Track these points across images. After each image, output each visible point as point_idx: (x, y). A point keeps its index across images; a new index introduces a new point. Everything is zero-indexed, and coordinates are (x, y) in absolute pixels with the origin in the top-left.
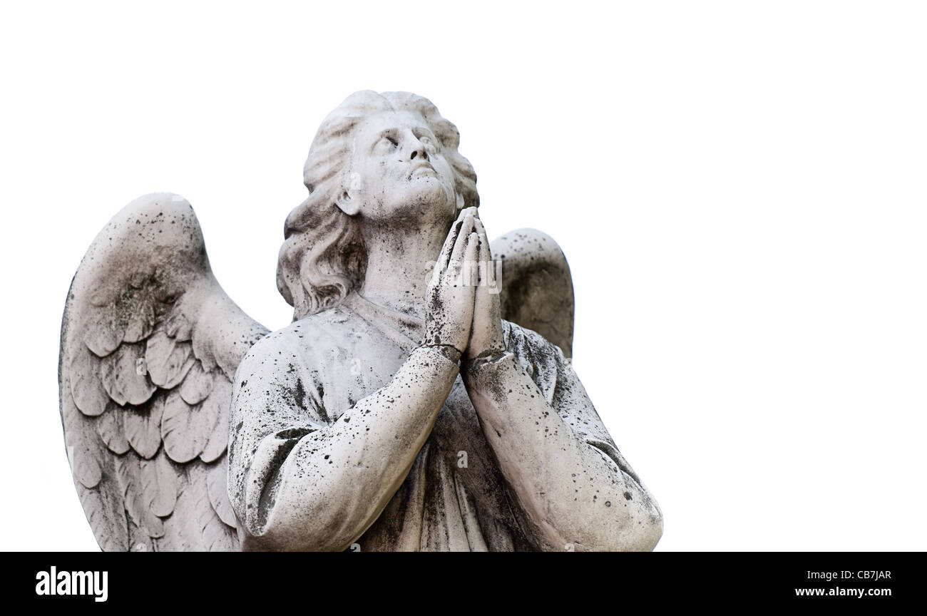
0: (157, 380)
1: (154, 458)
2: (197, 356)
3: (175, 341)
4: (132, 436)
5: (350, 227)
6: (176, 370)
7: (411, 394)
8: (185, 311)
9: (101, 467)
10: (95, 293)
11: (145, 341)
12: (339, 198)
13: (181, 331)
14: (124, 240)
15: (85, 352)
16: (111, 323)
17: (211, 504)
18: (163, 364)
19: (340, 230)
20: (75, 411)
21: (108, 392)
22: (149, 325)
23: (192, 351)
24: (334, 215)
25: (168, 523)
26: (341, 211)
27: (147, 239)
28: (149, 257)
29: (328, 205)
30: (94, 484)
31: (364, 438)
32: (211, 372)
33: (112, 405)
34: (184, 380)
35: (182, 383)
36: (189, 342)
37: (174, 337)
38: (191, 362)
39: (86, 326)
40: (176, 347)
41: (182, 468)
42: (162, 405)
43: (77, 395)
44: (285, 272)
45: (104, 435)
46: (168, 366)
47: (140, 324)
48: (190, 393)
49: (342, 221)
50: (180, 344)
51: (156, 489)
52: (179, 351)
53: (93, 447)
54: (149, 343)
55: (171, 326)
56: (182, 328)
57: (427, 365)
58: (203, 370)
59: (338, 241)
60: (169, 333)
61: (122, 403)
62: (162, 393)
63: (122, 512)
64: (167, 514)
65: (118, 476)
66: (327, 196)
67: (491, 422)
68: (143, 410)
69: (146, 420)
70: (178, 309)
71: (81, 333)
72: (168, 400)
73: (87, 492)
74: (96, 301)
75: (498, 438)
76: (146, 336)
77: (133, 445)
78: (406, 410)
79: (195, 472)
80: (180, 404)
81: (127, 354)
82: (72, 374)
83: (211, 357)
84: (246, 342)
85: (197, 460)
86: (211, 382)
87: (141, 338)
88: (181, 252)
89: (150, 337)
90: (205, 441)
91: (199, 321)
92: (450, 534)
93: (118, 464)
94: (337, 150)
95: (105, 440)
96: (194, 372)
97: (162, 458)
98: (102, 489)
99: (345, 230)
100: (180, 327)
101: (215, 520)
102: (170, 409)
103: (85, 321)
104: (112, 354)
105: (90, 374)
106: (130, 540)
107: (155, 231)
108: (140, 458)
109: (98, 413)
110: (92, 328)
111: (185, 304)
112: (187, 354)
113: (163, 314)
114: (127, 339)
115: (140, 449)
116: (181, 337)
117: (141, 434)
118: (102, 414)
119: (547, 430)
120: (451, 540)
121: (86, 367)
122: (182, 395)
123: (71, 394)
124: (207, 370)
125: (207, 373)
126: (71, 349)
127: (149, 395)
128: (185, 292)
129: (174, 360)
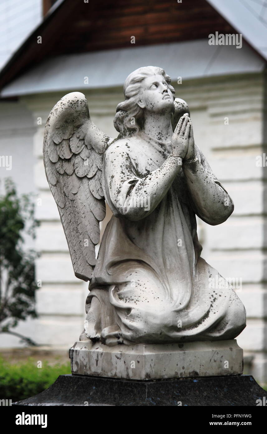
0: (73, 151)
1: (72, 175)
2: (86, 144)
3: (79, 139)
4: (65, 168)
5: (141, 111)
6: (79, 148)
7: (170, 173)
8: (83, 130)
9: (57, 178)
10: (56, 125)
11: (70, 139)
12: (138, 102)
13: (81, 136)
14: (67, 109)
15: (52, 143)
16: (60, 133)
17: (90, 191)
18: (75, 146)
19: (137, 112)
20: (49, 161)
21: (59, 155)
22: (71, 134)
23: (84, 142)
24: (136, 107)
25: (76, 196)
26: (138, 106)
27: (74, 108)
28: (73, 114)
29: (135, 104)
30: (55, 184)
31: (157, 186)
32: (90, 149)
33: (60, 159)
34: (81, 151)
35: (81, 152)
36: (83, 140)
37: (79, 138)
38: (84, 146)
39: (53, 134)
40: (79, 141)
41: (81, 179)
42: (74, 159)
43: (50, 156)
44: (118, 122)
45: (58, 168)
46: (77, 147)
47: (68, 134)
48: (83, 155)
49: (139, 109)
50: (80, 140)
51: (72, 185)
52: (80, 142)
53: (55, 172)
54: (71, 139)
55: (78, 134)
56: (82, 135)
57: (174, 163)
58: (88, 149)
59: (136, 115)
60: (77, 137)
61: (63, 158)
62: (75, 155)
63: (63, 192)
64: (75, 192)
65: (61, 181)
66: (135, 101)
67: (190, 179)
68: (69, 160)
69: (69, 164)
70: (81, 129)
71: (51, 137)
72: (76, 157)
73: (53, 187)
74: (57, 127)
75: (192, 184)
76: (70, 137)
77: (66, 171)
78: (168, 177)
79: (85, 181)
80: (80, 159)
81: (64, 142)
82: (49, 150)
83: (90, 145)
84: (103, 141)
85: (86, 177)
86: (90, 152)
87: (69, 138)
88: (83, 112)
89: (71, 138)
90: (88, 171)
91: (88, 134)
92: (174, 210)
93: (61, 177)
94: (138, 87)
95: (58, 170)
96: (85, 149)
97: (74, 175)
98: (57, 185)
99: (139, 111)
100: (81, 135)
101: (91, 196)
102: (77, 160)
103: (53, 133)
104: (60, 143)
105: (54, 149)
106: (65, 201)
107: (76, 106)
108: (67, 175)
109: (56, 162)
110: (55, 135)
111: (83, 128)
112: (83, 143)
113: (75, 131)
114: (65, 138)
115: (68, 172)
116: (81, 138)
117: (68, 168)
118: (57, 162)
119: (207, 182)
120: (174, 212)
121: (52, 147)
122: (81, 156)
123: (48, 156)
124: (89, 149)
125: (89, 150)
126: (49, 142)
127: (71, 156)
128: (83, 124)
129: (78, 145)
